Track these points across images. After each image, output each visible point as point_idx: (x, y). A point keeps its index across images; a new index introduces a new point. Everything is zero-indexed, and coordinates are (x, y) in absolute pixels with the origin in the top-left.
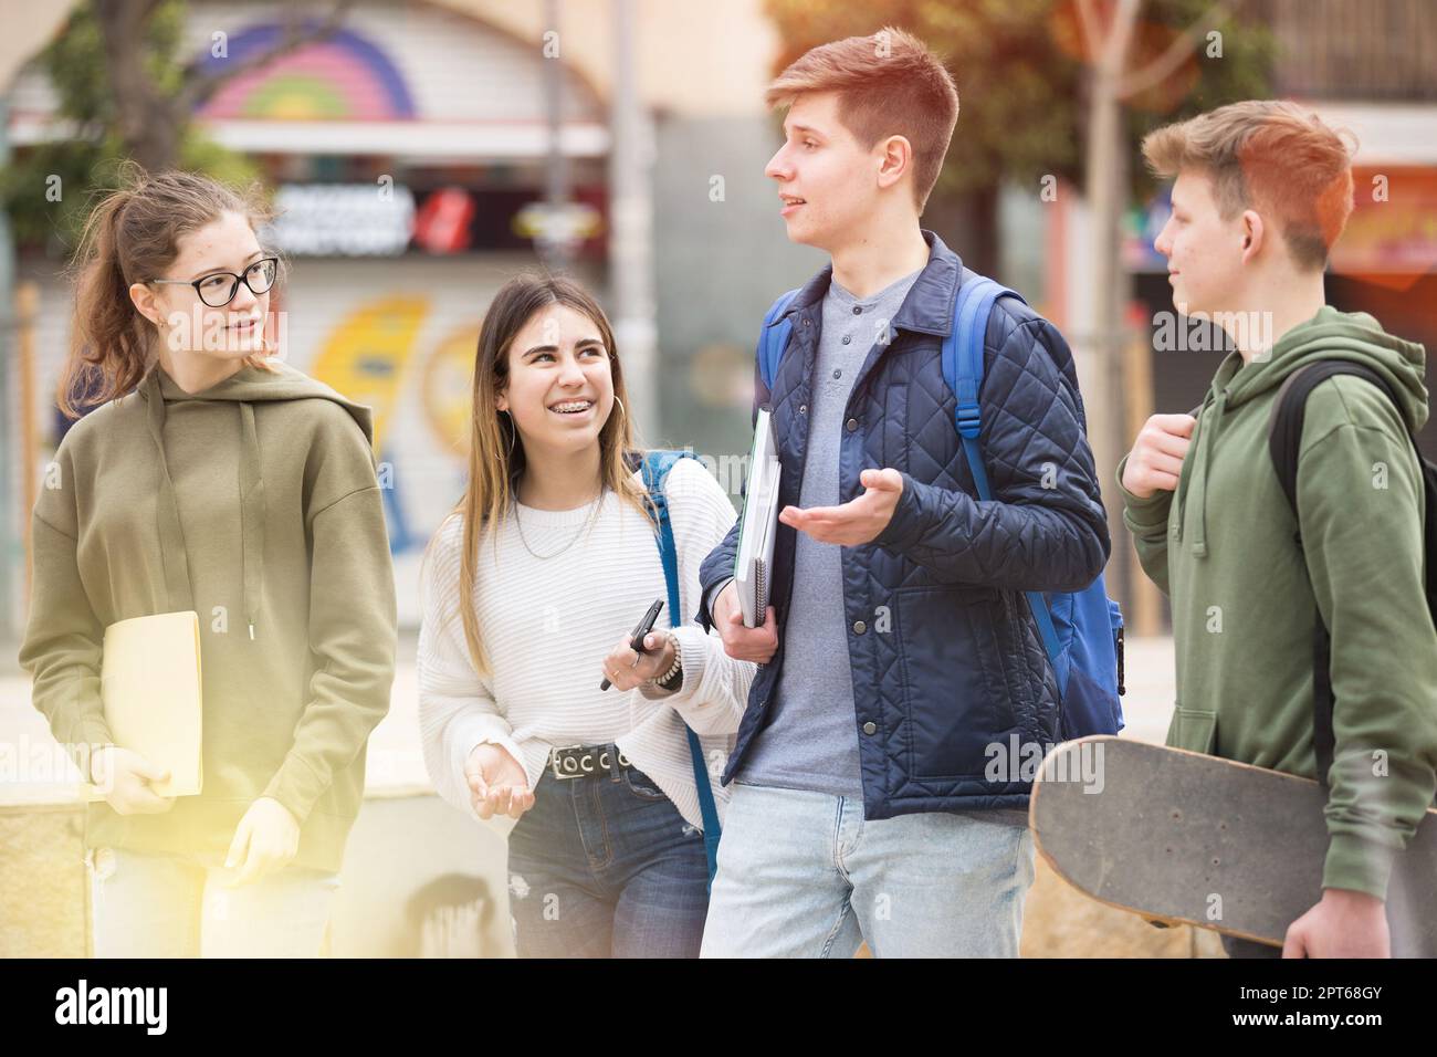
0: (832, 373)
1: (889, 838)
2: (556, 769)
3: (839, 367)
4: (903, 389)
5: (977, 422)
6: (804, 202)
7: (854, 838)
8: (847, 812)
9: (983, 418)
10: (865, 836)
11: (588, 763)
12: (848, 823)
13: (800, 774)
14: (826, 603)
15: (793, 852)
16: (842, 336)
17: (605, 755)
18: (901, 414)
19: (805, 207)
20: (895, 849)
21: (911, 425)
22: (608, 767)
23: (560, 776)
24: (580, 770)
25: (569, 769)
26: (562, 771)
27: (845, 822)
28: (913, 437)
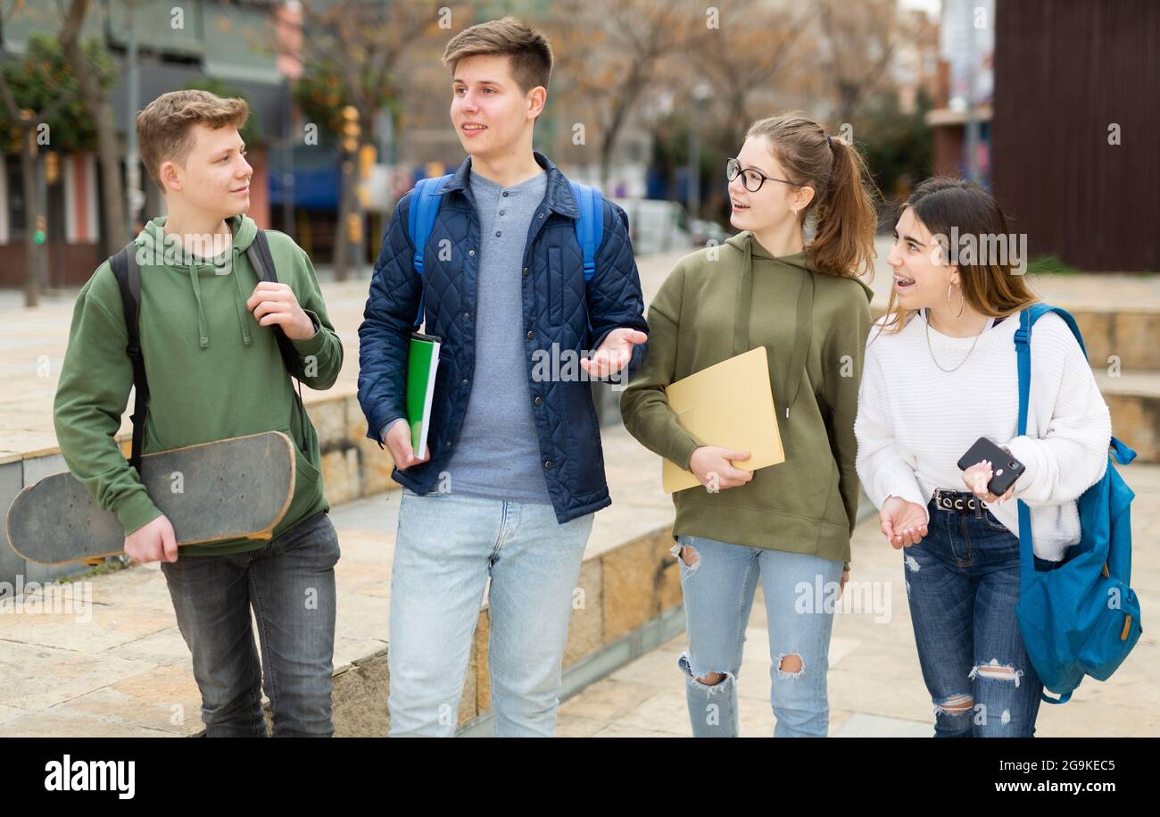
0: (494, 233)
1: (537, 528)
2: (938, 503)
3: (500, 230)
4: (558, 250)
5: (593, 271)
6: (486, 127)
7: (515, 528)
8: (510, 512)
9: (596, 267)
10: (522, 527)
11: (959, 504)
12: (511, 520)
13: (480, 487)
14: (502, 380)
15: (471, 539)
16: (499, 211)
17: (972, 500)
18: (558, 266)
19: (487, 131)
20: (540, 535)
21: (565, 274)
22: (973, 508)
23: (940, 507)
24: (954, 507)
25: (946, 505)
26: (942, 505)
27: (509, 518)
28: (567, 281)
